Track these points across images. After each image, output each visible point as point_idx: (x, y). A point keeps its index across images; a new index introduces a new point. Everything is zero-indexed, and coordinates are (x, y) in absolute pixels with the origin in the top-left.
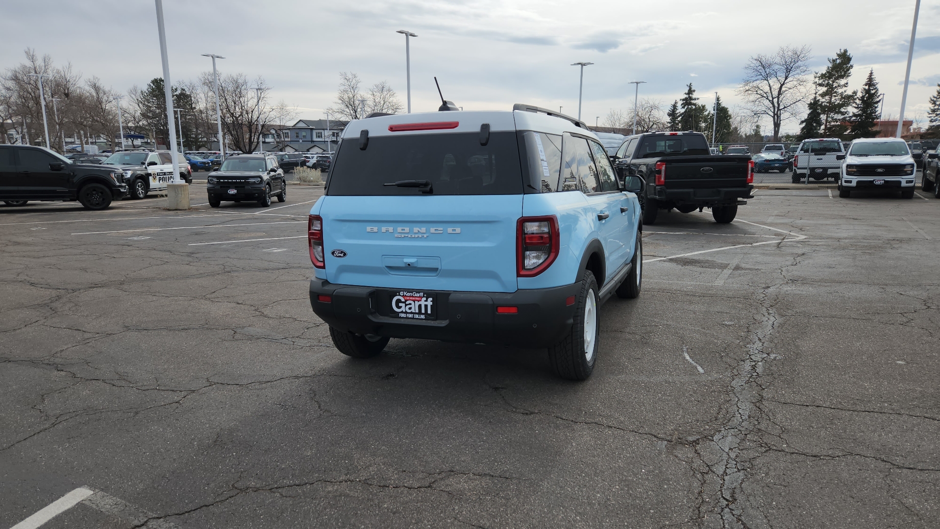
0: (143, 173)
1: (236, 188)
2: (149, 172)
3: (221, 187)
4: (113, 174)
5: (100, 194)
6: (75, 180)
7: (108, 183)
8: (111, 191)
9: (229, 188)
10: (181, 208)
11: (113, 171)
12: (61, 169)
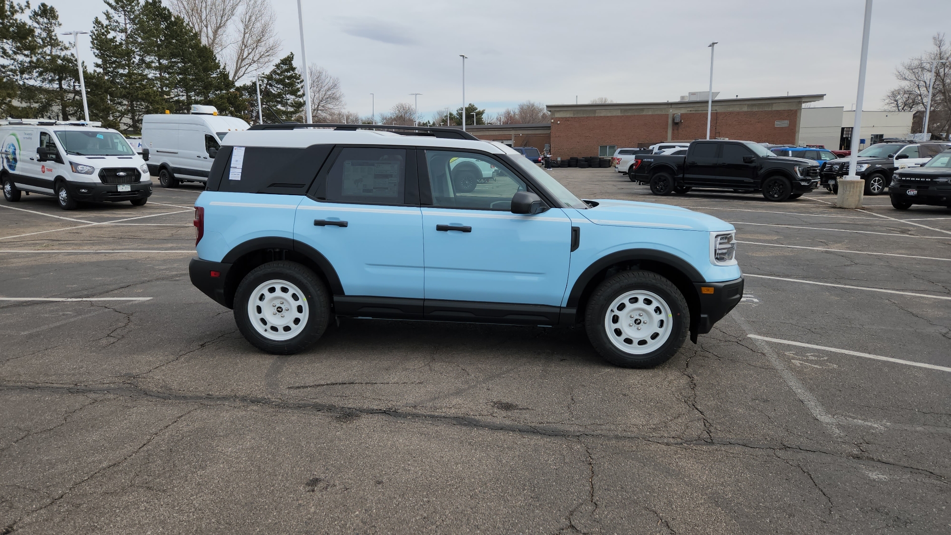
0: (885, 167)
1: (917, 188)
2: (896, 166)
3: (901, 186)
4: (797, 168)
5: (781, 187)
6: (762, 171)
7: (790, 176)
8: (792, 184)
9: (910, 187)
10: (845, 207)
11: (800, 165)
12: (752, 162)
